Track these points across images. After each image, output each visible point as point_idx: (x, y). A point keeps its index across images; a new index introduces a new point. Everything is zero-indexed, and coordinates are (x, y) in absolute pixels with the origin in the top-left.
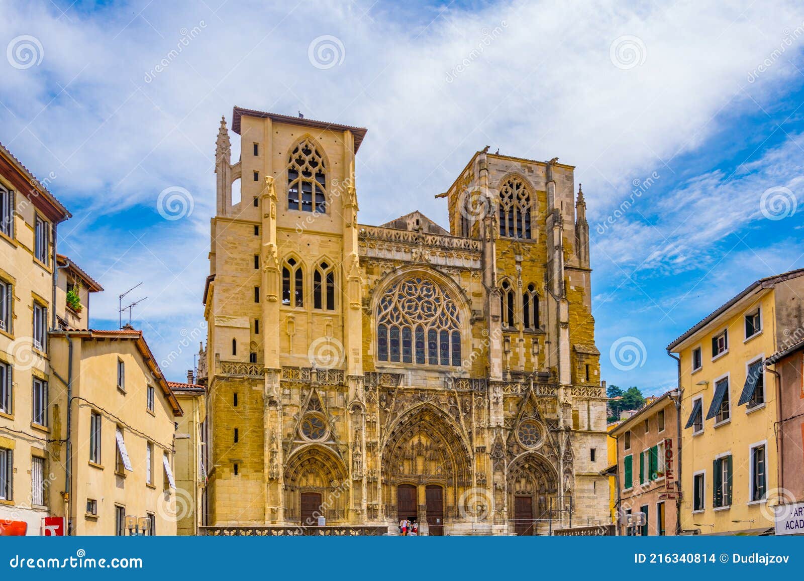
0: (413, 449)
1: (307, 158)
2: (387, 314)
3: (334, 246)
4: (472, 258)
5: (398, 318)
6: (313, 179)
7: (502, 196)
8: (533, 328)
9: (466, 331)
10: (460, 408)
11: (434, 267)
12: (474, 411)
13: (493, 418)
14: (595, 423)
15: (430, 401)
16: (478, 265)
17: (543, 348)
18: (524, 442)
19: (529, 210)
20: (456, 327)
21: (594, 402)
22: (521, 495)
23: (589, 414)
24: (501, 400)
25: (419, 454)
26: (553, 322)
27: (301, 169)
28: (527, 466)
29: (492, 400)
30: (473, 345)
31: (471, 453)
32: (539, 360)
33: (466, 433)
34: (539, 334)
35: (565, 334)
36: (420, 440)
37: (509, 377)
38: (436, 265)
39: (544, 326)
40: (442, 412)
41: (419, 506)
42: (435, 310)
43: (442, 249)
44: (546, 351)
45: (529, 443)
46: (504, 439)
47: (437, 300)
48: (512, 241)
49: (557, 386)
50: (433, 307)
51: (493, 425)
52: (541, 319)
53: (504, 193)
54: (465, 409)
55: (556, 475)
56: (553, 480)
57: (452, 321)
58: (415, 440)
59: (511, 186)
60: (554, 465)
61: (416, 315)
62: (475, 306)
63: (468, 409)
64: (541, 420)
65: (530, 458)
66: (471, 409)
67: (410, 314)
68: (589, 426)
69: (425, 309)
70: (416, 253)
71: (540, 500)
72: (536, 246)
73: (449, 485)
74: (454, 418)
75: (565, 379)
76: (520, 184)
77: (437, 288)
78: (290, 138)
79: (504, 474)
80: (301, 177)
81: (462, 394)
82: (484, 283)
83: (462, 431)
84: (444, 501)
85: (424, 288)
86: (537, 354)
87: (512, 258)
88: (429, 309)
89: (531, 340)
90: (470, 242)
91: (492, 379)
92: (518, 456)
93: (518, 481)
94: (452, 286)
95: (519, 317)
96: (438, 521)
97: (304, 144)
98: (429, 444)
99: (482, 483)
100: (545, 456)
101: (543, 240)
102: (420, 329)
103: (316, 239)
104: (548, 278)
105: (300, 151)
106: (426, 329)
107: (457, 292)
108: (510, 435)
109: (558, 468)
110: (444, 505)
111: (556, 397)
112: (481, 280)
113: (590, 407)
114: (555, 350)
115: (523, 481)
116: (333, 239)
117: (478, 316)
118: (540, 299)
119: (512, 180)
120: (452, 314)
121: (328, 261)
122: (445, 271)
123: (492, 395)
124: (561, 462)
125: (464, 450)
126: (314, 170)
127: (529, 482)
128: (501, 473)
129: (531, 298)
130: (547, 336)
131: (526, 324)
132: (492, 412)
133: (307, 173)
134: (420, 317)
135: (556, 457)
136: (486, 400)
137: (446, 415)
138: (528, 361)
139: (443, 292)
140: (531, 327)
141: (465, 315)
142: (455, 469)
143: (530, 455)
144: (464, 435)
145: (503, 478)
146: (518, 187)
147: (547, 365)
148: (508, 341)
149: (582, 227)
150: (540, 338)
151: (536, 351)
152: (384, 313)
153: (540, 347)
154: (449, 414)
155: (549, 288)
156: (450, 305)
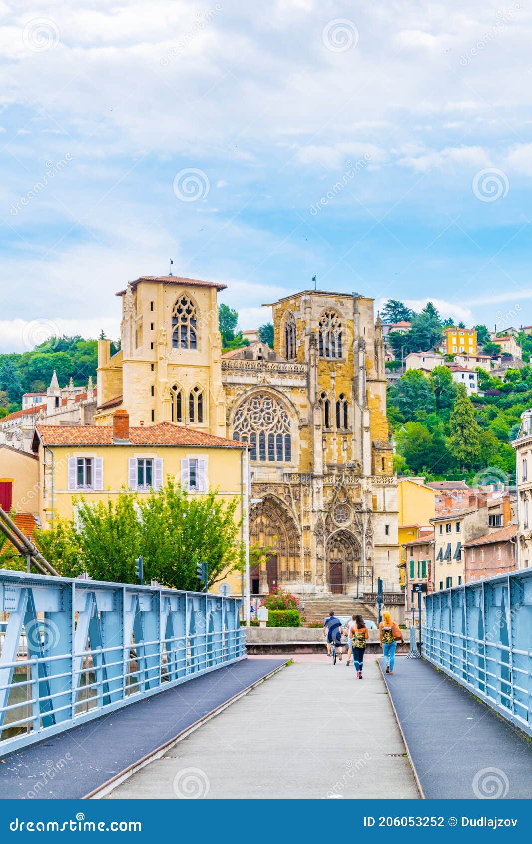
0: (256, 527)
1: (185, 308)
2: (239, 424)
3: (203, 375)
4: (299, 377)
5: (247, 426)
6: (188, 323)
7: (321, 325)
8: (343, 429)
9: (295, 434)
10: (292, 496)
11: (273, 387)
12: (302, 498)
13: (316, 503)
14: (389, 504)
15: (271, 491)
16: (304, 383)
17: (351, 444)
18: (337, 521)
19: (340, 335)
20: (288, 431)
21: (388, 488)
22: (334, 561)
23: (384, 498)
24: (321, 490)
25: (261, 531)
26: (358, 426)
27: (180, 316)
28: (339, 539)
29: (315, 490)
30: (300, 446)
31: (299, 531)
32: (347, 454)
33: (296, 516)
34: (346, 434)
35: (367, 436)
36: (261, 520)
37: (326, 469)
38: (275, 386)
39: (351, 427)
40: (280, 500)
41: (261, 571)
42: (273, 419)
43: (279, 373)
44: (353, 447)
45: (341, 522)
46: (324, 519)
47: (274, 411)
48: (328, 362)
49: (361, 476)
50: (271, 417)
51: (316, 509)
52: (349, 421)
53: (322, 322)
54: (296, 497)
55: (360, 547)
56: (358, 551)
57: (285, 426)
58: (258, 520)
59: (327, 316)
60: (359, 539)
61: (260, 424)
62: (301, 416)
63: (298, 497)
64: (349, 504)
65: (342, 533)
66: (300, 497)
67: (255, 423)
68: (385, 507)
69: (266, 418)
70: (261, 377)
71: (348, 566)
72: (345, 363)
73: (283, 555)
74: (288, 504)
75: (367, 472)
76: (334, 314)
77: (274, 402)
78: (175, 294)
79: (323, 547)
80: (181, 323)
81: (293, 486)
82: (308, 397)
83: (294, 515)
84: (278, 567)
85: (265, 403)
86: (346, 449)
87: (328, 375)
88: (269, 418)
89: (342, 439)
90: (299, 365)
91: (315, 474)
92: (333, 532)
93: (332, 551)
94: (286, 400)
95: (332, 421)
96: (274, 582)
97: (183, 297)
98: (268, 523)
99: (308, 555)
100: (352, 532)
101: (351, 358)
102: (262, 434)
103: (191, 370)
104: (355, 391)
105: (180, 303)
106: (267, 434)
107: (289, 405)
108: (327, 516)
109: (362, 541)
110: (278, 570)
111: (360, 485)
112: (306, 394)
113: (386, 493)
114: (359, 447)
115: (336, 550)
116: (204, 369)
117: (304, 423)
118: (348, 405)
119: (328, 312)
120: (285, 421)
121: (199, 386)
122: (280, 389)
123: (315, 486)
124: (364, 536)
125: (294, 528)
126: (189, 316)
127: (340, 551)
128: (321, 546)
129: (341, 405)
130: (353, 435)
131: (338, 426)
132: (315, 499)
133: (184, 319)
134: (262, 425)
135: (360, 532)
136: (311, 490)
137: (283, 502)
138: (339, 455)
139: (279, 405)
140: (341, 428)
141: (294, 422)
142: (287, 543)
143: (341, 531)
144: (295, 517)
145: (323, 550)
146: (332, 317)
147: (353, 458)
148: (325, 440)
149: (380, 346)
150: (348, 437)
151: (345, 448)
152: (238, 423)
153: (348, 444)
154: (284, 501)
155: (356, 398)
156: (284, 414)
